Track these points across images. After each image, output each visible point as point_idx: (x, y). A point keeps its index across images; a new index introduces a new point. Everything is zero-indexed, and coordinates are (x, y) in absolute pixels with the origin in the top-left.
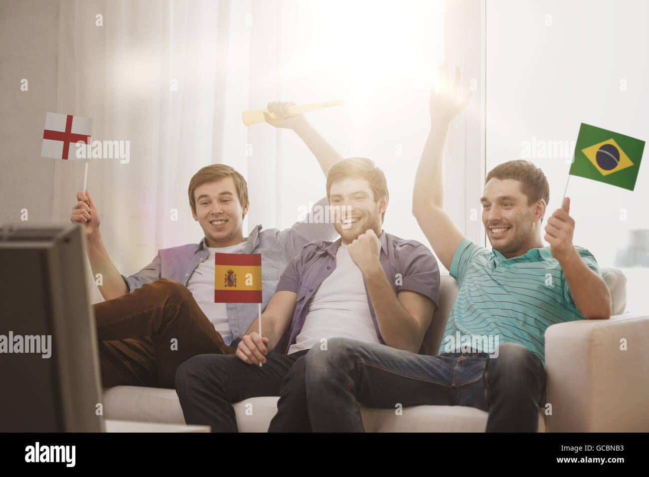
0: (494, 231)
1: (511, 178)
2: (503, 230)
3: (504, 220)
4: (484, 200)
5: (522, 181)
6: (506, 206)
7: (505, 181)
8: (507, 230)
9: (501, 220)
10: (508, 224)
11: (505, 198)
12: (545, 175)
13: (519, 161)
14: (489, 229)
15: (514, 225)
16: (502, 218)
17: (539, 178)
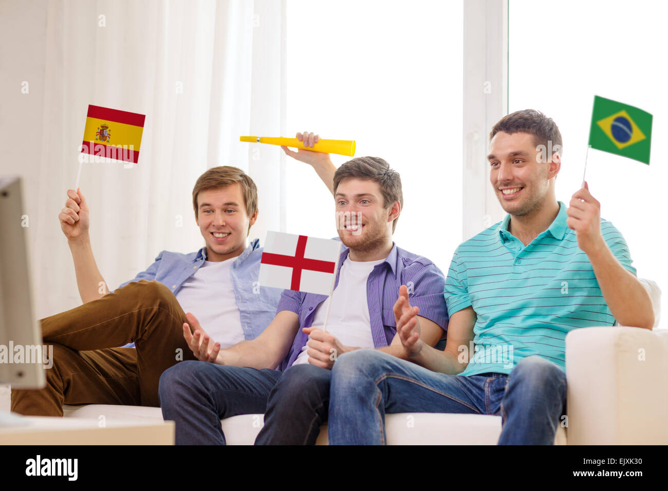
0: (505, 192)
1: (521, 131)
2: (515, 190)
3: (517, 181)
4: (491, 157)
5: (533, 133)
6: (517, 163)
7: (515, 135)
8: (520, 190)
9: (513, 180)
10: (521, 184)
11: (516, 154)
12: (557, 125)
13: (527, 111)
14: (499, 190)
15: (528, 185)
16: (514, 179)
17: (551, 129)
